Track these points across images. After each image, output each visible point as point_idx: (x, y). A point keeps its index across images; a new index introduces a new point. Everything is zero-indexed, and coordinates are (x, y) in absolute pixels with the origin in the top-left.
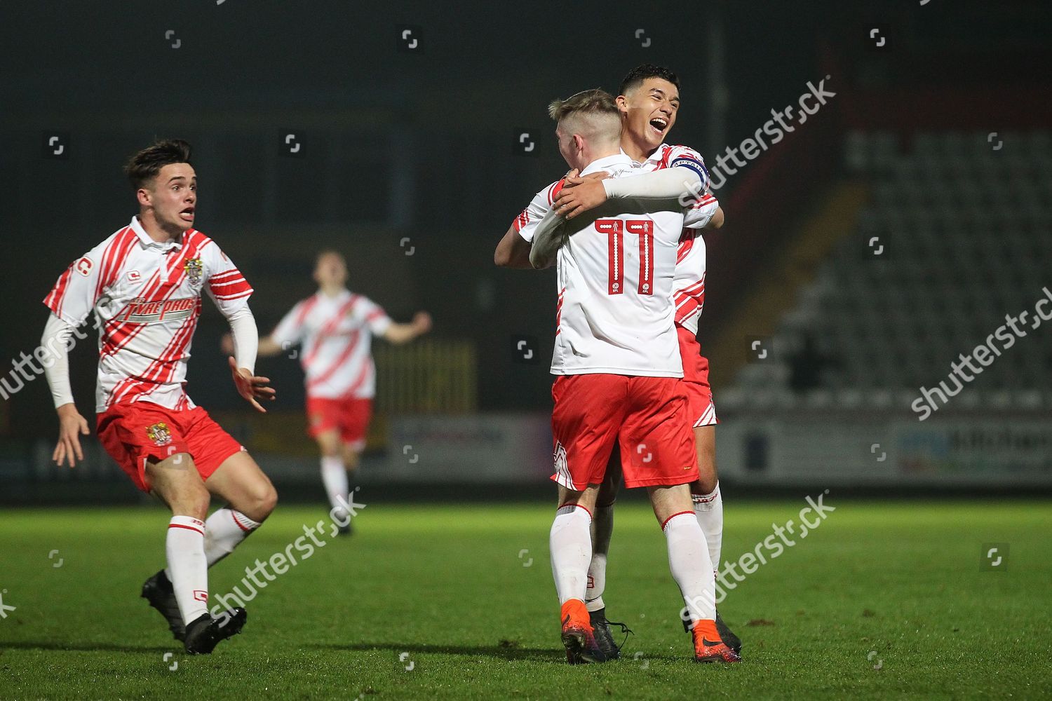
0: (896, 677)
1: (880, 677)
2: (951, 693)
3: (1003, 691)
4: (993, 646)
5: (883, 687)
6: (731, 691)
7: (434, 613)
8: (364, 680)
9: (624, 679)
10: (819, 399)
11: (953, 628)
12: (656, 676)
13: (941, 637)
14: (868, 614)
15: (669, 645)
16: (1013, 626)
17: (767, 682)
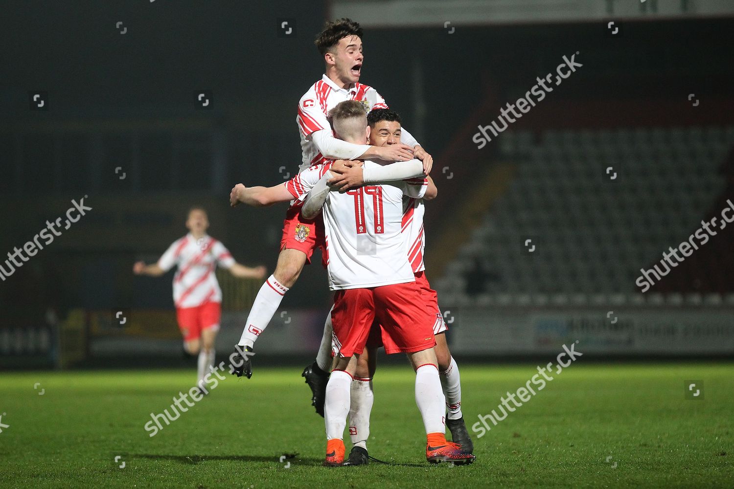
0: (534, 475)
1: (524, 476)
2: (569, 485)
3: (602, 484)
4: (596, 456)
5: (527, 482)
6: (430, 485)
7: (241, 437)
8: (197, 480)
9: (362, 478)
10: (484, 300)
11: (570, 444)
12: (382, 476)
13: (563, 450)
14: (516, 435)
15: (390, 457)
16: (608, 443)
17: (452, 479)
